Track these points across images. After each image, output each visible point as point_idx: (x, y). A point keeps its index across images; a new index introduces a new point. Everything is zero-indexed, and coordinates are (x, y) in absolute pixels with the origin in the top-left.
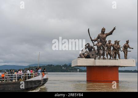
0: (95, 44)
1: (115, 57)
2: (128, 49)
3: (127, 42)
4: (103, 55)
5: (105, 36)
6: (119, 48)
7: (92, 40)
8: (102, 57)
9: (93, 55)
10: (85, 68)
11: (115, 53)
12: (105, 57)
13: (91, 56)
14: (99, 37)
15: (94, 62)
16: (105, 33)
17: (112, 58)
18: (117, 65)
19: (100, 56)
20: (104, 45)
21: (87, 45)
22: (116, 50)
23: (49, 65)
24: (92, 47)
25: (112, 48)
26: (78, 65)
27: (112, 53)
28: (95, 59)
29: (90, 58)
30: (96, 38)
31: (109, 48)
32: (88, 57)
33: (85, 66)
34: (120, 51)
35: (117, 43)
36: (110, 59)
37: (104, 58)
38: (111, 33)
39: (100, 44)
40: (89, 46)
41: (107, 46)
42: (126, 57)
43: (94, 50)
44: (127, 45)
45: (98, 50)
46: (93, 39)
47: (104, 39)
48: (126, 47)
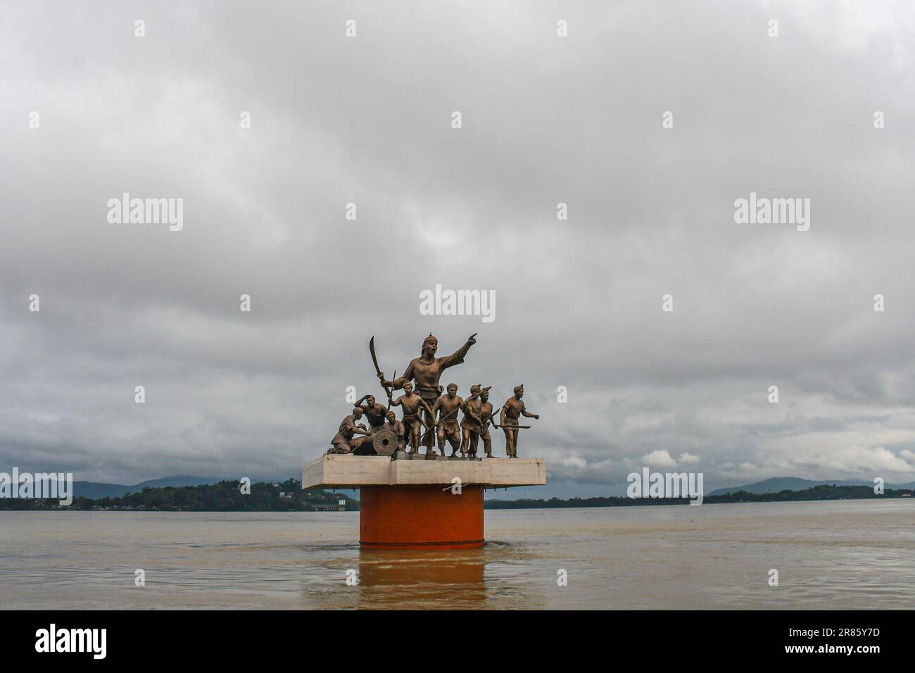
0: (394, 399)
1: (472, 451)
2: (522, 420)
3: (519, 392)
4: (428, 441)
5: (434, 367)
6: (488, 416)
7: (385, 385)
8: (422, 450)
9: (386, 442)
10: (356, 496)
11: (474, 436)
12: (436, 449)
13: (378, 446)
14: (411, 374)
15: (391, 472)
16: (437, 356)
17: (458, 454)
18: (477, 481)
19: (415, 446)
20: (431, 402)
21: (365, 403)
22: (478, 424)
23: (223, 483)
24: (383, 412)
25: (461, 416)
26: (326, 481)
27: (460, 435)
28: (394, 457)
29: (374, 453)
30: (400, 375)
31: (449, 417)
32: (366, 449)
33: (354, 487)
34: (491, 428)
35: (480, 394)
36: (453, 457)
37: (430, 456)
38: (458, 358)
39: (416, 398)
40: (371, 406)
41: (441, 407)
42: (512, 451)
43: (392, 423)
44: (515, 404)
45: (406, 422)
46: (389, 378)
47: (433, 378)
48: (513, 412)
